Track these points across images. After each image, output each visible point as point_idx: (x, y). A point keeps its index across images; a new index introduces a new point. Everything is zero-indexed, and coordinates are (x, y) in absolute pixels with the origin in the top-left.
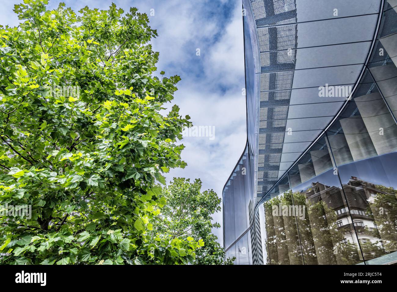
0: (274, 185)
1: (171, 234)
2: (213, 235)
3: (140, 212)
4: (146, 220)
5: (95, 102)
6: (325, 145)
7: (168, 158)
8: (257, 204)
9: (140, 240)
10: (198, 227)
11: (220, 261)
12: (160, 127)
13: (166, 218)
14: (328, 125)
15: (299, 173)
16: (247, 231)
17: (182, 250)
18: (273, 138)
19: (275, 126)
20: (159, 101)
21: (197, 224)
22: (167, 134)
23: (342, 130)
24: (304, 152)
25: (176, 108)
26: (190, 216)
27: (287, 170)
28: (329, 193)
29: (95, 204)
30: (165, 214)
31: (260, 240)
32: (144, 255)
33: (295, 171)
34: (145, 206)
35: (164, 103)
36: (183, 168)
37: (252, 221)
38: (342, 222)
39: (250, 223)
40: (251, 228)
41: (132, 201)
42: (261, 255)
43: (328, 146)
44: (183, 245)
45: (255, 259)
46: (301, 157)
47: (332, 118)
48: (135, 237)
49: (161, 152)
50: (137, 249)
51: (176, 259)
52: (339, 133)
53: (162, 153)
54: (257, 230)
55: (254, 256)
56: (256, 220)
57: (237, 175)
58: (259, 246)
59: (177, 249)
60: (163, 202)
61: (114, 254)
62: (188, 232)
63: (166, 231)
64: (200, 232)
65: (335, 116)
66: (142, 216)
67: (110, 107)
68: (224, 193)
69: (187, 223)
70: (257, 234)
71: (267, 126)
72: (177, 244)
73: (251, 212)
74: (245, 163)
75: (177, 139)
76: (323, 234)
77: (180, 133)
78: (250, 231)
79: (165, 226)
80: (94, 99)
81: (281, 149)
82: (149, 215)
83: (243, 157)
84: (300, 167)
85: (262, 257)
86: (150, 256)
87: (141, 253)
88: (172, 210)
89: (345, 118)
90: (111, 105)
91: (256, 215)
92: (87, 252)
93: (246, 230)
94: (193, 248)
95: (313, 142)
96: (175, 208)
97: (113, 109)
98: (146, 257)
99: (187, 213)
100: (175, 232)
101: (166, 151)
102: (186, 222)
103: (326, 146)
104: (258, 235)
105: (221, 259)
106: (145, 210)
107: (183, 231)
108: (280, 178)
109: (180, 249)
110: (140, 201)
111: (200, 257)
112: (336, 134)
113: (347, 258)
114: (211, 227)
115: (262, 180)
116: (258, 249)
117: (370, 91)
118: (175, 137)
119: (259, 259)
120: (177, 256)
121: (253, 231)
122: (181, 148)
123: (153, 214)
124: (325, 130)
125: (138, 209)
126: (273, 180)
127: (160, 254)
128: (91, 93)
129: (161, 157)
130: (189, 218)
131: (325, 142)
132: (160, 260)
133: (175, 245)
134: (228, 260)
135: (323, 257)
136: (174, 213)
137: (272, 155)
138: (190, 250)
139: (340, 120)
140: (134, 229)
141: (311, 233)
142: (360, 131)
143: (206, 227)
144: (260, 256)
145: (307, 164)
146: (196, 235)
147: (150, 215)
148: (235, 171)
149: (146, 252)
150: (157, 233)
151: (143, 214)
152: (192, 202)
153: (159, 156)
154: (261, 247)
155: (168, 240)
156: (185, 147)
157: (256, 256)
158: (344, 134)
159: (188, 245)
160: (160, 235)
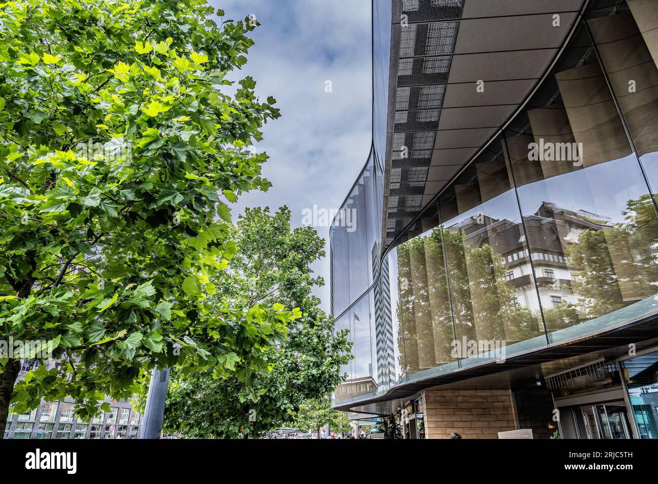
0: (414, 219)
1: (246, 297)
2: (313, 297)
3: (192, 265)
4: (204, 277)
5: (98, 70)
6: (500, 153)
7: (239, 174)
8: (386, 249)
9: (195, 311)
10: (290, 284)
11: (326, 336)
12: (221, 117)
13: (236, 272)
14: (508, 120)
15: (455, 199)
16: (368, 291)
17: (266, 324)
18: (417, 140)
19: (422, 120)
20: (218, 67)
21: (288, 280)
22: (234, 132)
23: (530, 128)
24: (465, 165)
25: (249, 83)
26: (276, 269)
27: (437, 195)
28: (496, 230)
29: (114, 253)
30: (235, 267)
31: (388, 303)
32: (202, 335)
33: (448, 196)
34: (201, 255)
35: (229, 72)
36: (266, 190)
37: (377, 274)
38: (512, 274)
39: (374, 277)
40: (375, 286)
41: (174, 248)
42: (389, 325)
43: (506, 155)
44: (266, 317)
45: (380, 331)
46: (461, 172)
47: (515, 107)
48: (185, 307)
49: (226, 164)
50: (190, 325)
51: (255, 340)
52: (524, 133)
53: (227, 166)
54: (385, 288)
55: (378, 326)
56: (383, 273)
57: (355, 203)
58: (387, 311)
59: (256, 324)
60: (231, 251)
61: (147, 330)
62: (274, 293)
63: (237, 294)
64: (294, 293)
65: (521, 105)
66: (198, 272)
67: (128, 78)
68: (333, 231)
69: (272, 280)
70: (384, 293)
71: (408, 120)
72: (256, 316)
73: (376, 260)
74: (367, 183)
75: (252, 139)
76: (486, 293)
77: (258, 129)
78: (373, 290)
79: (236, 286)
80: (95, 64)
81: (429, 160)
82: (209, 269)
83: (365, 172)
84: (458, 189)
85: (391, 328)
86: (212, 336)
87: (197, 332)
88: (246, 260)
89: (536, 107)
90: (128, 73)
91: (383, 265)
92: (99, 328)
93: (367, 288)
94: (284, 321)
95: (482, 148)
96: (250, 257)
97: (133, 80)
98: (206, 338)
99: (271, 265)
100: (252, 294)
101: (234, 163)
102: (270, 277)
103: (502, 155)
104: (386, 296)
105: (328, 333)
106: (202, 262)
107: (265, 292)
108: (425, 207)
109: (262, 323)
110: (191, 247)
111: (294, 331)
112: (519, 135)
113: (518, 326)
114: (311, 284)
115: (395, 211)
116: (385, 316)
117: (583, 61)
118: (249, 136)
119: (385, 331)
120: (257, 334)
121: (378, 288)
122: (262, 159)
123: (215, 268)
124: (503, 128)
125: (188, 260)
126: (413, 210)
127: (229, 332)
128: (87, 53)
129: (225, 171)
130: (275, 271)
131: (501, 148)
132: (229, 342)
133: (254, 317)
134: (338, 334)
135: (481, 326)
136: (250, 265)
137: (414, 169)
138: (279, 325)
139: (528, 112)
140: (183, 293)
141: (468, 291)
142: (560, 130)
143: (303, 285)
144: (387, 327)
145: (469, 184)
146: (288, 298)
147: (211, 269)
148: (351, 196)
149: (205, 330)
150: (222, 296)
151: (199, 269)
152: (278, 246)
153: (222, 169)
154: (390, 312)
155: (241, 307)
156: (268, 157)
157: (382, 326)
158: (532, 135)
159: (276, 317)
160: (228, 301)
